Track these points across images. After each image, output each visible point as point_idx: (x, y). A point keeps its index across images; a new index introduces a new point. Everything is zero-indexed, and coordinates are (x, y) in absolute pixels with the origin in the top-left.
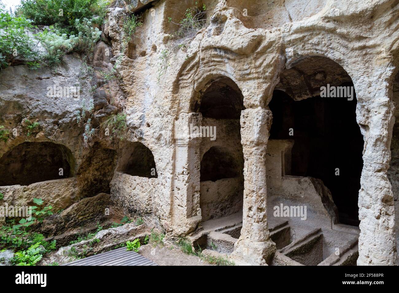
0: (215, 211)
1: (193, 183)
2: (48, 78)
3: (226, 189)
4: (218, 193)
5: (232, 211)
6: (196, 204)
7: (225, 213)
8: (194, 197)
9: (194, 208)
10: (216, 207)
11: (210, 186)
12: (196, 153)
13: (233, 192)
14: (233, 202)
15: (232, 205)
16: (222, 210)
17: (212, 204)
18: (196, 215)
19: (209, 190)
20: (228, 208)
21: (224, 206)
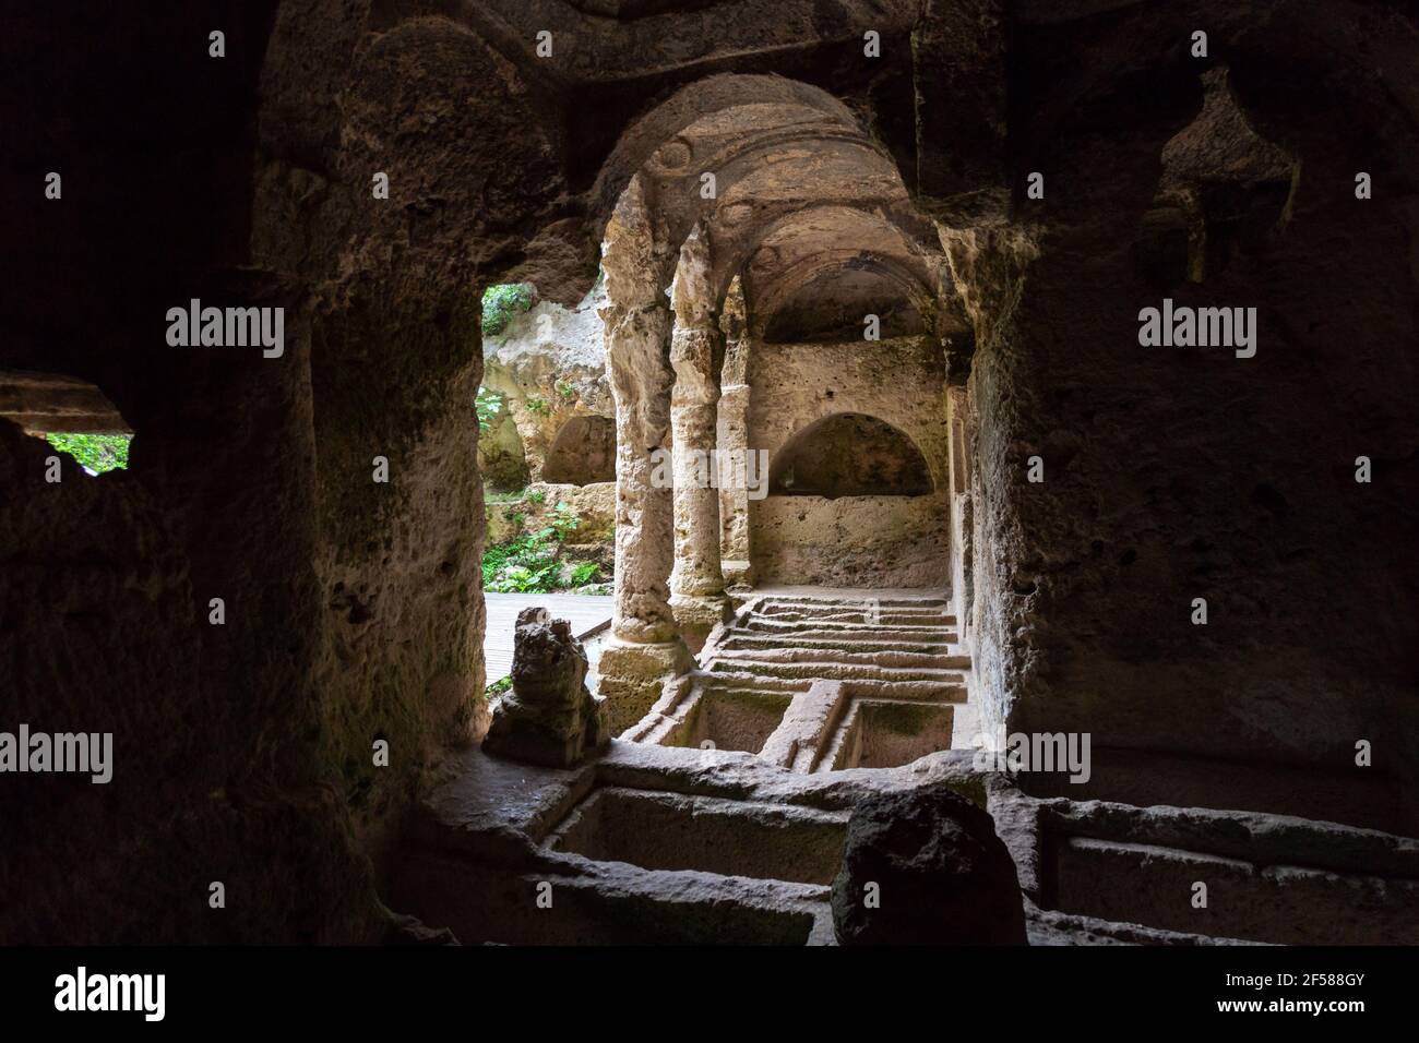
0: (826, 568)
2: (589, 308)
3: (870, 522)
4: (837, 526)
5: (890, 579)
6: (737, 537)
7: (863, 580)
8: (735, 521)
9: (733, 544)
10: (829, 561)
11: (808, 508)
12: (732, 428)
13: (897, 532)
14: (895, 559)
15: (894, 566)
16: (852, 570)
17: (815, 551)
18: (737, 559)
19: (807, 516)
20: (876, 569)
21: (858, 561)
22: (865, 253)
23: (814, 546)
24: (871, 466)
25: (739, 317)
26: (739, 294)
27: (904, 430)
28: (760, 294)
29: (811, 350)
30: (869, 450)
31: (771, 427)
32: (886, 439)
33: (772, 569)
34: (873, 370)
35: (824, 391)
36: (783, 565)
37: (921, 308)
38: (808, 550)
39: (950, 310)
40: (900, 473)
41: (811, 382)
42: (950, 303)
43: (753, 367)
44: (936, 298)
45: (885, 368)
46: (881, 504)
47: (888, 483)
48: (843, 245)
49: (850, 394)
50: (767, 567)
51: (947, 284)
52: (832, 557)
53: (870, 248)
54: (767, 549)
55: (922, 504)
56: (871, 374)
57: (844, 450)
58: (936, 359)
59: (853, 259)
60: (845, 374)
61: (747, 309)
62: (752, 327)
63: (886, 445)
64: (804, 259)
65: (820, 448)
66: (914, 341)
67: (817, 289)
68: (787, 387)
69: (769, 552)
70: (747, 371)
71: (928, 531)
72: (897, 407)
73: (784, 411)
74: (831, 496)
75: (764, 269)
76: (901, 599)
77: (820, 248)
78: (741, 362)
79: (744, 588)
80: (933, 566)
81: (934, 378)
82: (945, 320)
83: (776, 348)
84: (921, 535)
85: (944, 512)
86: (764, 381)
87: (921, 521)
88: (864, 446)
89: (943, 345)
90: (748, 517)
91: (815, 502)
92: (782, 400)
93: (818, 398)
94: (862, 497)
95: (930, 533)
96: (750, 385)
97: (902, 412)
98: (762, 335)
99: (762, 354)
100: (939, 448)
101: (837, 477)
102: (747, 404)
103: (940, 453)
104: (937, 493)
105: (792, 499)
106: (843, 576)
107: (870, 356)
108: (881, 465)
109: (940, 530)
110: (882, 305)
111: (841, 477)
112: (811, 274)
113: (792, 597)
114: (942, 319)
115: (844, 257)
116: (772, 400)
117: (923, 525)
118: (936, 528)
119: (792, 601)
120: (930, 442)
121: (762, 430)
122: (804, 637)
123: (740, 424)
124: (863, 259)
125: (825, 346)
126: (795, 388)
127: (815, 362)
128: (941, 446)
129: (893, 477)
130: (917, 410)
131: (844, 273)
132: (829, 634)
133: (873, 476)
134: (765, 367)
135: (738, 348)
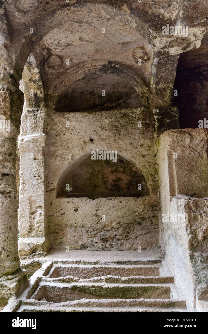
0: (90, 239)
1: (31, 196)
3: (115, 212)
4: (96, 215)
5: (127, 245)
6: (38, 223)
7: (111, 246)
8: (37, 213)
9: (35, 227)
10: (91, 235)
11: (79, 205)
12: (35, 159)
13: (130, 218)
14: (129, 233)
15: (129, 237)
16: (105, 240)
17: (83, 230)
18: (38, 236)
19: (79, 209)
20: (119, 239)
21: (108, 235)
22: (110, 62)
23: (83, 227)
24: (113, 180)
25: (40, 95)
26: (39, 81)
27: (133, 160)
28: (52, 84)
29: (81, 115)
30: (112, 172)
31: (58, 159)
32: (121, 166)
33: (58, 241)
34: (116, 127)
35: (89, 139)
36: (65, 238)
37: (141, 93)
38: (80, 229)
39: (157, 94)
40: (129, 184)
41: (81, 133)
42: (157, 90)
43: (48, 124)
44: (149, 87)
45: (122, 126)
46: (121, 202)
47: (123, 189)
48: (98, 57)
49: (103, 140)
50: (56, 239)
51: (156, 79)
52: (93, 233)
53: (113, 59)
54: (56, 229)
55: (143, 201)
56: (115, 129)
57: (99, 172)
58: (150, 121)
59: (104, 65)
60: (100, 129)
61: (44, 91)
62: (48, 100)
63: (121, 169)
64: (77, 65)
65: (86, 171)
66: (138, 111)
67: (85, 85)
68: (68, 136)
69: (57, 231)
70: (44, 126)
71: (147, 217)
72: (129, 147)
73: (66, 149)
74: (92, 197)
75: (54, 69)
76: (135, 260)
77: (86, 59)
78: (41, 120)
79: (41, 254)
80: (150, 237)
81: (149, 131)
82: (154, 99)
83: (61, 114)
84: (143, 219)
85: (156, 206)
86: (54, 133)
87: (143, 211)
88: (109, 170)
89: (154, 112)
90: (45, 211)
91: (84, 201)
92: (65, 143)
93: (85, 142)
94: (110, 198)
95: (149, 217)
96: (46, 134)
97: (132, 150)
98: (54, 107)
99: (53, 117)
100: (152, 170)
101: (95, 187)
102: (44, 145)
103: (153, 173)
104: (152, 195)
105: (70, 199)
106: (100, 244)
107: (114, 119)
108: (119, 179)
109: (154, 216)
110: (118, 95)
111: (97, 186)
112: (81, 75)
113: (70, 260)
114: (153, 99)
115: (99, 64)
116: (59, 143)
117: (144, 214)
118: (152, 215)
119: (70, 263)
120: (147, 167)
121: (54, 160)
122: (75, 305)
123: (40, 157)
124: (109, 66)
125: (89, 113)
126: (72, 136)
127: (83, 122)
128: (153, 168)
129: (125, 186)
130: (140, 149)
131: (98, 75)
132: (93, 303)
133: (114, 186)
134: (55, 125)
135: (39, 112)
